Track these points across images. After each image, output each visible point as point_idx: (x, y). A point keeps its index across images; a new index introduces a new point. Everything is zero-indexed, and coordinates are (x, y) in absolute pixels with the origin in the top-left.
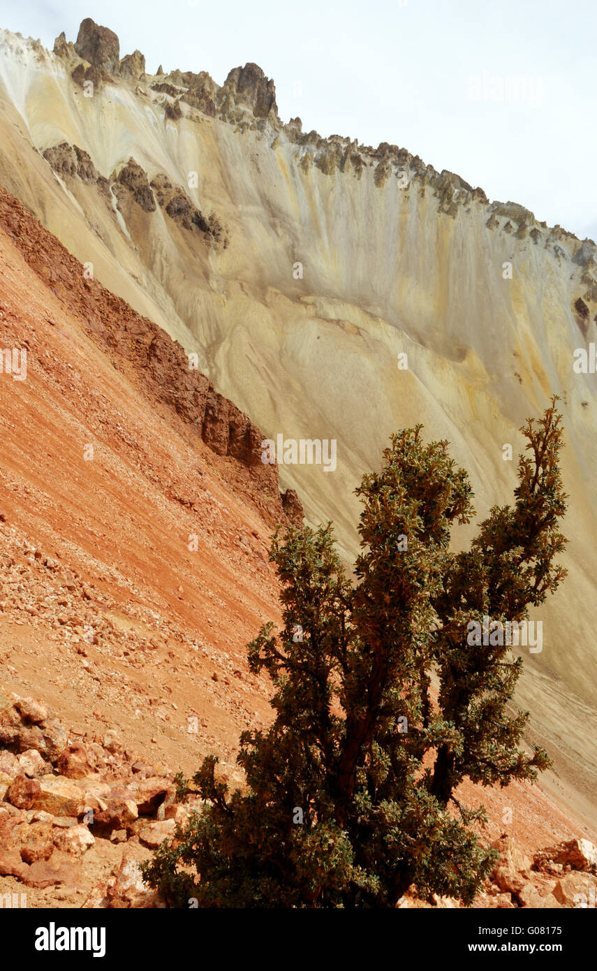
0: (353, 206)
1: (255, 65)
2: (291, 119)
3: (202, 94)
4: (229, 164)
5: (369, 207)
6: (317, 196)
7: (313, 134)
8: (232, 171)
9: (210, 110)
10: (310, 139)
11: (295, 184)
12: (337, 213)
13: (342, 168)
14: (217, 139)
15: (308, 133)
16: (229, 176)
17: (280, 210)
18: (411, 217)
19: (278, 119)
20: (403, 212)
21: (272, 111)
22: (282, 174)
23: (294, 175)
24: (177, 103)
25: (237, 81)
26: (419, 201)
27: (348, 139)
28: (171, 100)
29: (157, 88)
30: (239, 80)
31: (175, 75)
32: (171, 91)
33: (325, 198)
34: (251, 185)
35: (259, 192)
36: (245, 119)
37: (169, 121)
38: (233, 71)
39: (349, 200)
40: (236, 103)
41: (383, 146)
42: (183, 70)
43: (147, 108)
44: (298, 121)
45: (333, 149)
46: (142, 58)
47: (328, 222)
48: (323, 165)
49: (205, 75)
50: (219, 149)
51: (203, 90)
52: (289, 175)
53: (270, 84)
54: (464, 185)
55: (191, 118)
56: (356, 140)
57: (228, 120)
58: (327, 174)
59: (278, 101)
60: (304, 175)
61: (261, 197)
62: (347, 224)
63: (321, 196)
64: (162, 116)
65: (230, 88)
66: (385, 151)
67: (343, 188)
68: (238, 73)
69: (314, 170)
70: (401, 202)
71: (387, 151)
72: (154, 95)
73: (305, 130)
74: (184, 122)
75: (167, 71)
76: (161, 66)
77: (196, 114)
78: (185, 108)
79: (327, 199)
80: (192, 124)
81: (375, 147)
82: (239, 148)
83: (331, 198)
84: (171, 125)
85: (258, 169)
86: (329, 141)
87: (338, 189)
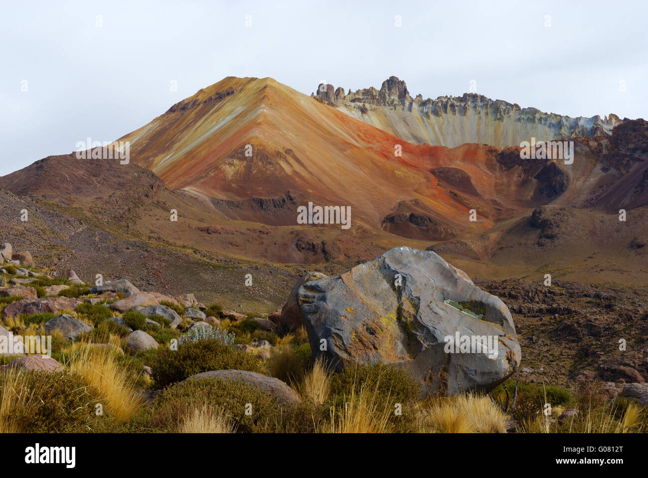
0: (454, 129)
1: (394, 77)
2: (417, 96)
3: (373, 97)
4: (395, 126)
5: (462, 127)
6: (437, 128)
7: (429, 100)
8: (397, 128)
9: (378, 103)
10: (428, 102)
11: (425, 125)
12: (447, 133)
13: (446, 112)
14: (386, 116)
15: (426, 99)
16: (397, 131)
17: (422, 139)
18: (482, 127)
19: (410, 97)
20: (479, 125)
21: (407, 95)
22: (419, 123)
23: (424, 122)
24: (364, 105)
25: (387, 86)
26: (486, 118)
27: (447, 96)
28: (361, 104)
29: (353, 101)
30: (388, 86)
31: (358, 92)
32: (359, 100)
33: (440, 128)
34: (406, 132)
35: (410, 134)
36: (395, 102)
37: (363, 114)
38: (384, 82)
39: (452, 127)
40: (389, 96)
41: (465, 95)
42: (361, 89)
43: (353, 112)
44: (420, 95)
45: (440, 104)
46: (343, 89)
47: (443, 138)
48: (436, 113)
49: (372, 88)
50: (388, 120)
51: (373, 96)
52: (422, 122)
53: (403, 83)
54: (507, 104)
55: (372, 110)
56: (451, 96)
57: (387, 105)
58: (439, 117)
59: (408, 89)
60: (429, 121)
61: (412, 136)
62: (453, 137)
63: (438, 128)
64: (360, 113)
65: (385, 90)
66: (466, 98)
67: (448, 122)
68: (386, 83)
69: (432, 116)
70: (477, 120)
71: (467, 97)
72: (353, 104)
73: (425, 98)
74: (369, 112)
75: (354, 91)
76: (350, 90)
77: (373, 107)
78: (367, 106)
79: (442, 128)
80: (373, 113)
81: (462, 96)
82: (396, 117)
83: (443, 128)
84: (366, 117)
85: (408, 124)
86: (437, 101)
87: (446, 123)
